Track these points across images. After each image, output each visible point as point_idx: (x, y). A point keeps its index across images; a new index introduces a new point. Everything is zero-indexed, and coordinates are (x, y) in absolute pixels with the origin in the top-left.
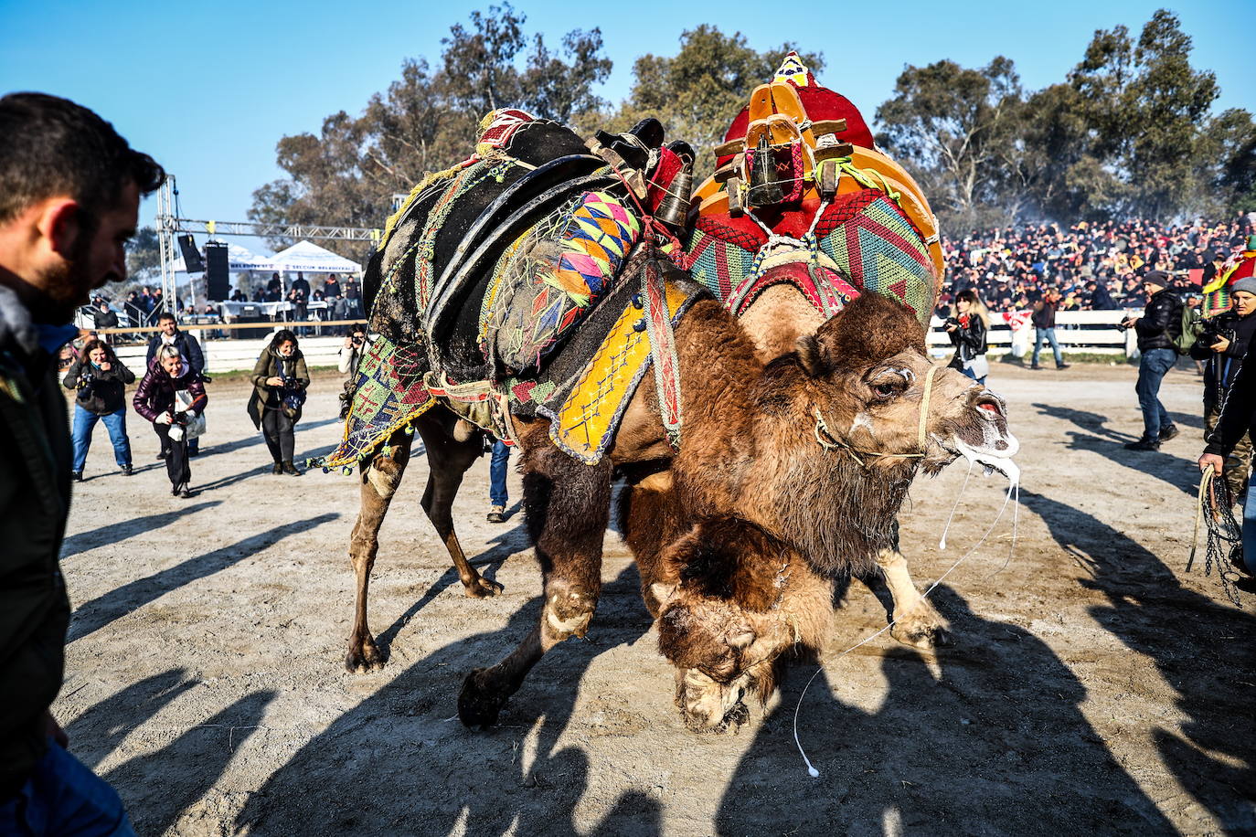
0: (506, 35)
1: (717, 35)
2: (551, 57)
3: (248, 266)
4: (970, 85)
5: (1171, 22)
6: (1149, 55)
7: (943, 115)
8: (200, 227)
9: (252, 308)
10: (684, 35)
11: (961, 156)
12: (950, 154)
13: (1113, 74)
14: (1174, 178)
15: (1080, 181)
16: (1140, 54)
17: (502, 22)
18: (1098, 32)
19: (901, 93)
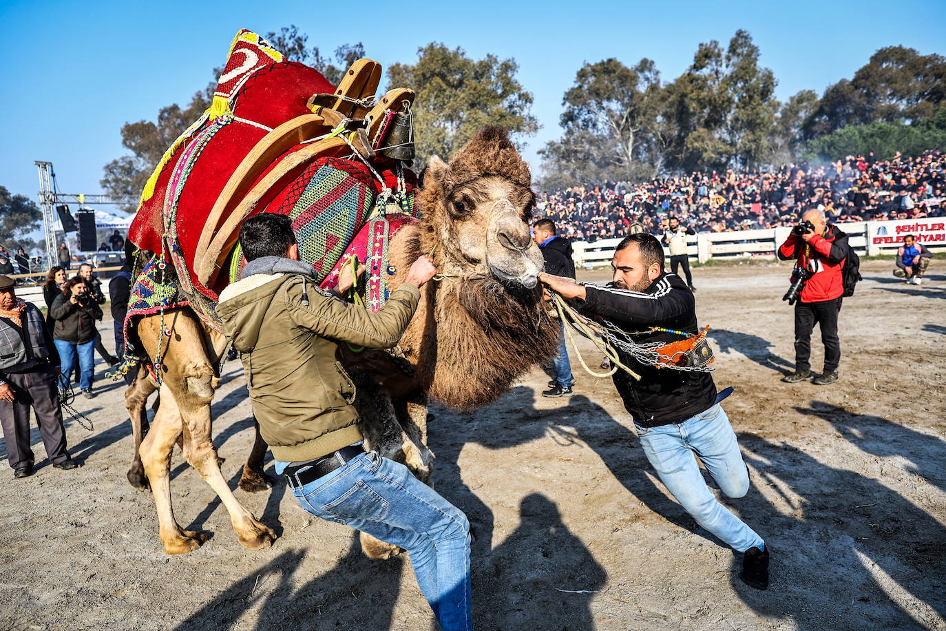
0: (293, 49)
1: (444, 50)
2: (327, 64)
3: (110, 225)
4: (626, 78)
5: (746, 38)
6: (734, 60)
7: (609, 99)
8: (72, 199)
9: (114, 256)
10: (420, 51)
11: (622, 127)
12: (614, 126)
13: (713, 73)
14: (755, 141)
15: (696, 144)
16: (728, 59)
17: (290, 39)
18: (701, 45)
19: (580, 83)
